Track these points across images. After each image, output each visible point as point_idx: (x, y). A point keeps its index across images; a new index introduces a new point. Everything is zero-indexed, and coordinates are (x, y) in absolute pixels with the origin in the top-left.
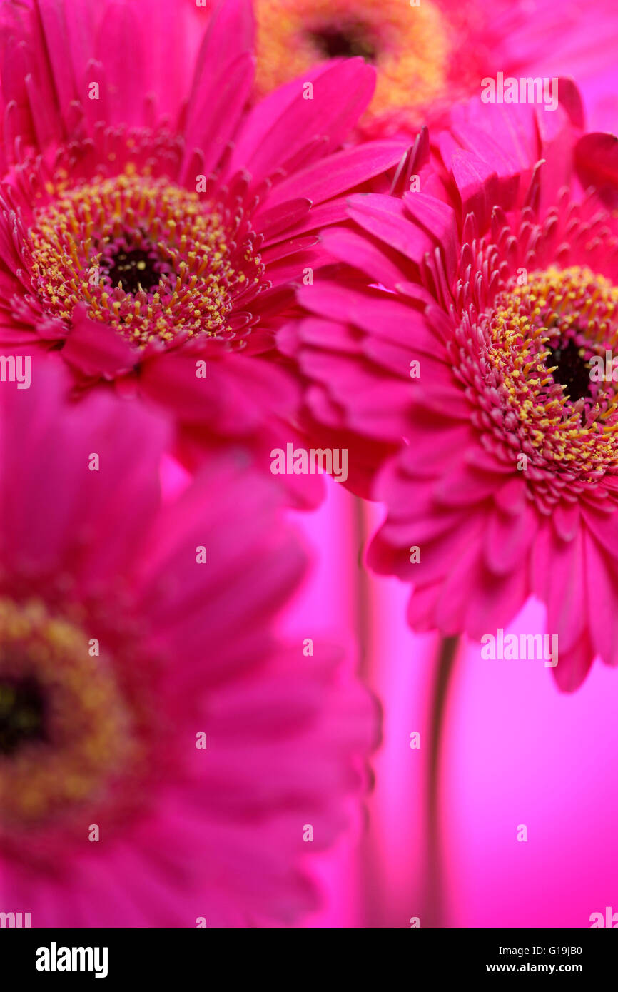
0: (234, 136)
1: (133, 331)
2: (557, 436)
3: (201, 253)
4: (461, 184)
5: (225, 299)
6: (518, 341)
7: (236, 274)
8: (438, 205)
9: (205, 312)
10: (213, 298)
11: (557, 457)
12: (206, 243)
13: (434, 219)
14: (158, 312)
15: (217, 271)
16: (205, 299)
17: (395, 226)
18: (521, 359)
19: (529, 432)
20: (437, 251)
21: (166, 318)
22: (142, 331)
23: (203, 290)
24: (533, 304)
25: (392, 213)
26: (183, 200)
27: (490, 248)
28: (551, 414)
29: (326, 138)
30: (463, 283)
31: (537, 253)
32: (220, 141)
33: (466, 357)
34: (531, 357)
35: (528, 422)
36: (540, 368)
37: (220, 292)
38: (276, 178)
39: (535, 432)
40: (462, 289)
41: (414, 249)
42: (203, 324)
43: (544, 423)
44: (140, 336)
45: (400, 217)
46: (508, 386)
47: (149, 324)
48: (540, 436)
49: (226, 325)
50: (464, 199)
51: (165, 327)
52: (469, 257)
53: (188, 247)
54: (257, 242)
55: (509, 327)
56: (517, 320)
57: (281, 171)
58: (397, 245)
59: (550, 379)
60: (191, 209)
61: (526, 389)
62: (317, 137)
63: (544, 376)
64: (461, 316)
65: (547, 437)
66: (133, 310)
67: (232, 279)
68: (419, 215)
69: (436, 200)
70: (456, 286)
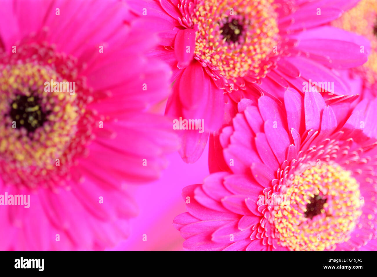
0: (309, 29)
1: (207, 49)
2: (284, 220)
3: (255, 50)
4: (349, 122)
5: (245, 71)
6: (309, 182)
7: (257, 68)
8: (334, 120)
9: (234, 68)
10: (242, 66)
11: (277, 226)
12: (261, 48)
13: (327, 123)
14: (220, 53)
15: (253, 61)
16: (238, 65)
17: (314, 111)
18: (302, 188)
19: (278, 210)
20: (317, 132)
21: (221, 57)
22: (209, 52)
23: (242, 61)
24: (328, 177)
25: (318, 106)
26: (272, 28)
27: (337, 147)
28: (292, 213)
29: (331, 61)
30: (314, 148)
31: (349, 164)
32: (303, 25)
33: (287, 170)
34: (306, 191)
35: (282, 207)
36: (305, 197)
37: (246, 67)
38: (304, 54)
39: (280, 212)
40: (311, 150)
41: (310, 124)
42: (229, 71)
43: (285, 213)
44: (207, 53)
45: (319, 110)
46: (289, 191)
47: (214, 53)
48: (280, 215)
49: (236, 78)
50: (345, 126)
51: (217, 59)
52: (326, 143)
53: (254, 44)
54: (273, 66)
55: (313, 175)
56: (316, 176)
57: (308, 54)
58: (307, 117)
59: (303, 203)
60: (270, 34)
61: (293, 198)
62: (328, 58)
63: (303, 200)
64: (302, 157)
65: (282, 218)
66: (214, 44)
67: (254, 68)
68: (324, 117)
69: (335, 118)
70: (311, 147)
